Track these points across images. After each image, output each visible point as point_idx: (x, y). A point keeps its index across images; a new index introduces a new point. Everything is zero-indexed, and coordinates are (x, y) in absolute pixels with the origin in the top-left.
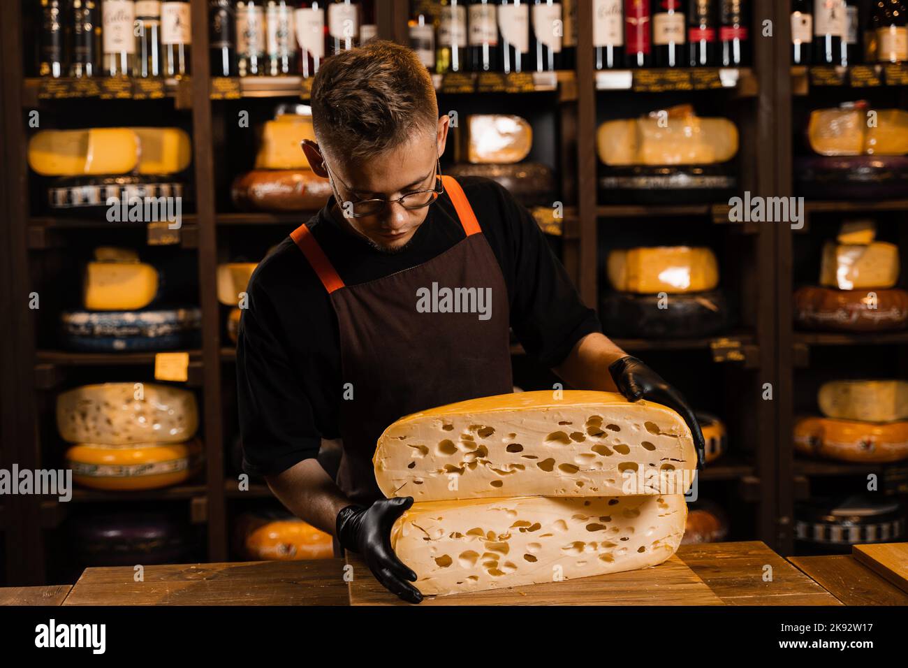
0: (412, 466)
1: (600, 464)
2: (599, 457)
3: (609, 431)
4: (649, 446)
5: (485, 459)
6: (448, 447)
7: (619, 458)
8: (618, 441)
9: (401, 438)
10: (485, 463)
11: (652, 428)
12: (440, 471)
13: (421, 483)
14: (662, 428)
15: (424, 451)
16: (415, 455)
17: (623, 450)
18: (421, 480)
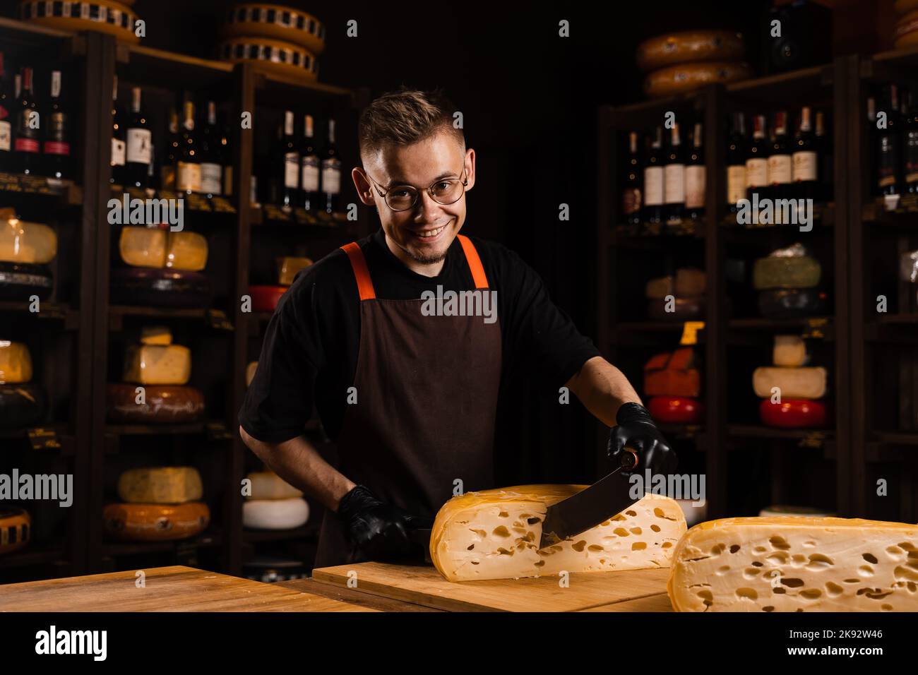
0: (471, 548)
1: (618, 543)
2: (619, 538)
3: (628, 517)
4: (656, 528)
5: (532, 543)
6: (502, 532)
7: (634, 538)
8: (633, 524)
9: (465, 522)
10: (530, 547)
11: (659, 513)
12: (494, 553)
13: (478, 563)
14: (667, 514)
15: (483, 534)
16: (476, 539)
17: (638, 531)
18: (476, 560)
